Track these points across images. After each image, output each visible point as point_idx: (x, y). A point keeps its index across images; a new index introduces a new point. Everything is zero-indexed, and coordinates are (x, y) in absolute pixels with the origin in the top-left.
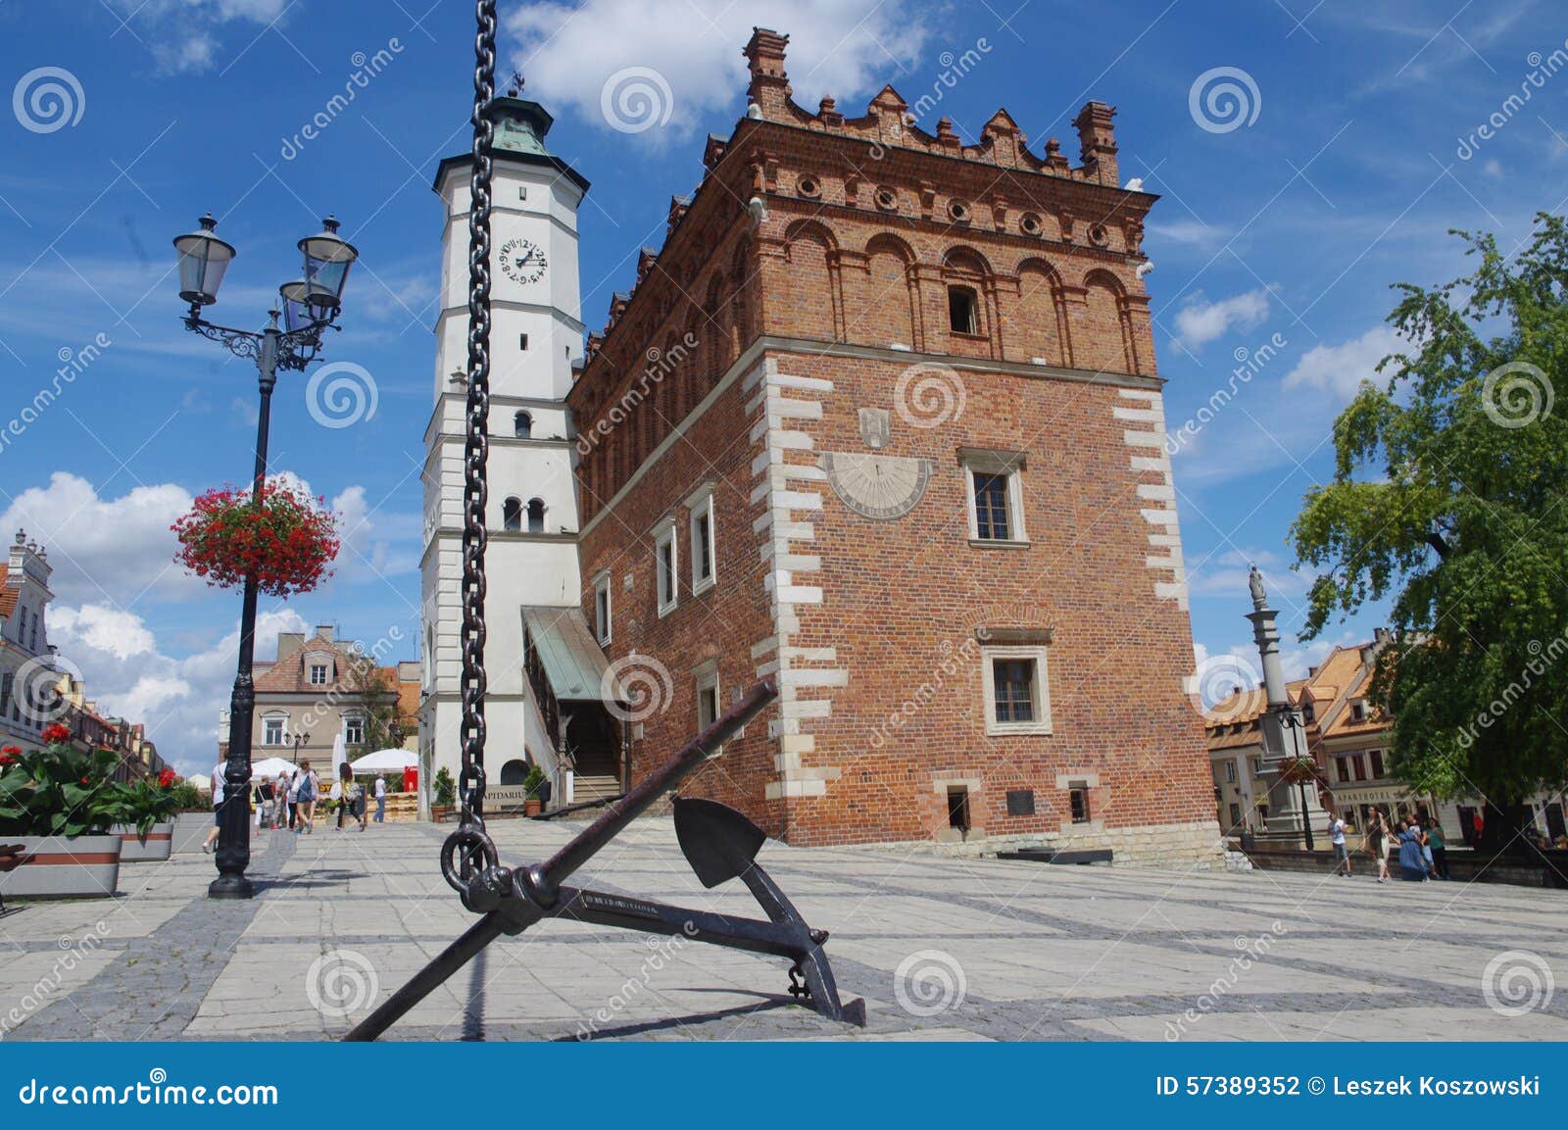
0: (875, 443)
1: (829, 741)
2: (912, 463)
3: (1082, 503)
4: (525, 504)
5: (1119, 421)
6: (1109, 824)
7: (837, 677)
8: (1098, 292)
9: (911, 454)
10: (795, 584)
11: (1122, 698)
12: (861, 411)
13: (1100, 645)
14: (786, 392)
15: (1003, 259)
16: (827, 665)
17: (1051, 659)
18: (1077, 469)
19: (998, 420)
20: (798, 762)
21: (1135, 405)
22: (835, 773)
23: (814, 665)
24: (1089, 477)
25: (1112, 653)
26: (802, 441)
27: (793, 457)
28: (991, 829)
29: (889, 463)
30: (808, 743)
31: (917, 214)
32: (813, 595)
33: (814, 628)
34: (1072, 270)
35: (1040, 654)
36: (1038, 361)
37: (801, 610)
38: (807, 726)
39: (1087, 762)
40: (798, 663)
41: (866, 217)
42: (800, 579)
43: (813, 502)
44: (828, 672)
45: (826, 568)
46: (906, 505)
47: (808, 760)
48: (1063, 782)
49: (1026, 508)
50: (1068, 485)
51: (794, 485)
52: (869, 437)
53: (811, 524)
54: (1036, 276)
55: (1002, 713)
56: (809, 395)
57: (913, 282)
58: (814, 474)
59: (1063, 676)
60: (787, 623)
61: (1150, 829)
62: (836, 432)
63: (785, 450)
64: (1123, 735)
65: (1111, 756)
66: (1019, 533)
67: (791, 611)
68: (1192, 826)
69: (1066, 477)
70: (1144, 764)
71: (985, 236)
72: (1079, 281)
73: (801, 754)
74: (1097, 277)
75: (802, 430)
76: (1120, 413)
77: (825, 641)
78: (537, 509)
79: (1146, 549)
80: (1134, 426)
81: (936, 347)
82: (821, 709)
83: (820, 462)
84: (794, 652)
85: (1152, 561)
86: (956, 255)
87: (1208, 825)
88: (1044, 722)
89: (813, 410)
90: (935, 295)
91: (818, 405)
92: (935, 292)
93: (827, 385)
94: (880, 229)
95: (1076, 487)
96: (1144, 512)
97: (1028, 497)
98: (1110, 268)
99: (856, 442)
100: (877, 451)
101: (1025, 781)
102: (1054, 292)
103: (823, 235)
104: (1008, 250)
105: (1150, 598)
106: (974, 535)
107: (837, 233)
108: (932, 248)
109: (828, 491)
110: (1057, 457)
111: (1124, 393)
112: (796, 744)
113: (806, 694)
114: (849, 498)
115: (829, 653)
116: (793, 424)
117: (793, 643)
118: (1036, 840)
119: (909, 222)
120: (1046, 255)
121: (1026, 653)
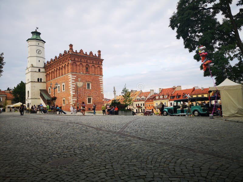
0: (80, 81)
1: (75, 104)
3: (96, 86)
4: (40, 79)
7: (76, 100)
8: (99, 68)
10: (72, 92)
11: (98, 101)
12: (78, 79)
14: (72, 77)
15: (90, 65)
16: (75, 99)
19: (89, 79)
21: (100, 78)
23: (74, 99)
24: (96, 84)
25: (97, 98)
26: (74, 81)
28: (87, 111)
29: (81, 83)
32: (74, 93)
34: (96, 66)
35: (92, 98)
36: (93, 74)
37: (73, 95)
40: (73, 99)
43: (74, 86)
45: (75, 91)
46: (82, 86)
53: (74, 88)
55: (88, 103)
57: (83, 67)
58: (75, 84)
59: (93, 100)
61: (99, 111)
62: (76, 80)
66: (90, 88)
69: (94, 84)
70: (99, 106)
71: (89, 63)
74: (99, 66)
77: (75, 97)
78: (41, 79)
79: (101, 89)
80: (100, 79)
81: (84, 73)
82: (75, 102)
86: (87, 65)
88: (92, 103)
89: (75, 78)
92: (84, 68)
93: (76, 76)
94: (80, 63)
96: (100, 86)
97: (91, 85)
99: (78, 81)
101: (90, 107)
102: (95, 68)
103: (75, 63)
105: (100, 93)
106: (87, 88)
107: (77, 63)
108: (84, 64)
113: (73, 101)
114: (77, 86)
115: (75, 98)
117: (72, 97)
118: (90, 112)
119: (83, 62)
120: (94, 65)
121: (90, 98)
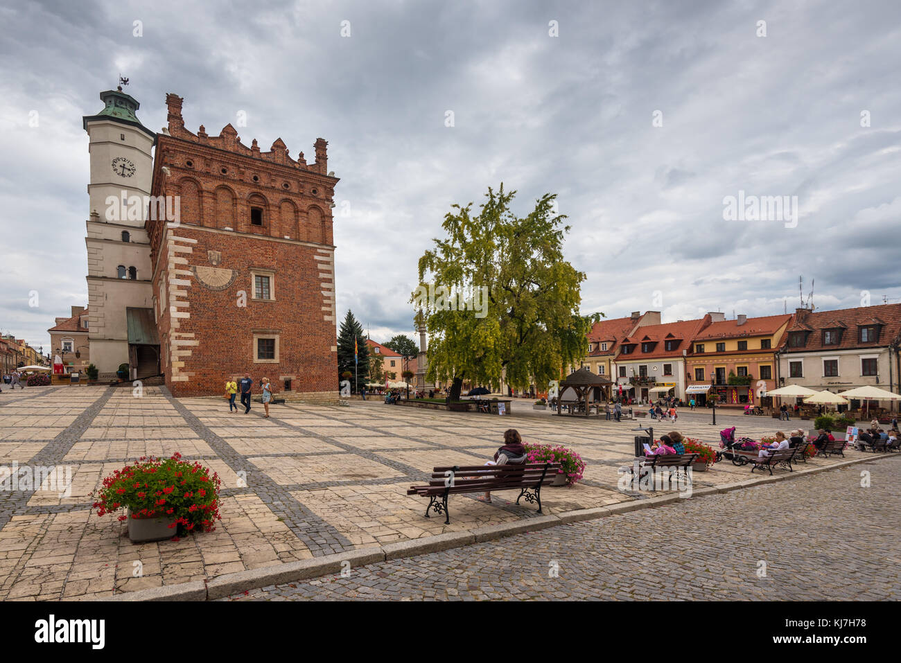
0: (214, 263)
1: (189, 364)
2: (230, 271)
3: (298, 288)
5: (316, 260)
6: (298, 391)
7: (195, 343)
8: (314, 213)
9: (229, 268)
10: (178, 311)
11: (307, 352)
12: (209, 252)
13: (300, 335)
14: (177, 243)
15: (273, 198)
16: (191, 339)
17: (281, 339)
18: (297, 276)
19: (267, 257)
20: (178, 370)
21: (323, 255)
22: (193, 374)
23: (185, 339)
24: (302, 279)
25: (304, 338)
26: (184, 261)
27: (178, 266)
29: (220, 271)
30: (182, 364)
31: (237, 178)
32: (187, 315)
33: (184, 326)
34: (303, 204)
35: (277, 338)
36: (286, 237)
37: (180, 320)
38: (181, 359)
39: (292, 372)
40: (179, 338)
41: (215, 177)
42: (180, 310)
43: (188, 283)
44: (191, 341)
45: (191, 306)
46: (226, 285)
47: (181, 370)
48: (282, 378)
49: (275, 289)
50: (293, 282)
51: (179, 277)
52: (212, 261)
53: (186, 291)
54: (287, 204)
55: (261, 356)
56: (188, 245)
57: (235, 205)
58: (189, 273)
59: (285, 344)
60: (175, 324)
61: (313, 393)
62: (198, 259)
63: (176, 264)
64: (307, 364)
65: (301, 370)
66: (272, 297)
67: (176, 320)
68: (329, 392)
69: (293, 279)
70: (313, 373)
71: (267, 189)
72: (305, 209)
73: (179, 368)
74: (314, 207)
75: (183, 257)
76: (316, 257)
77: (191, 331)
79: (322, 304)
80: (321, 262)
81: (242, 230)
82: (188, 353)
83: (191, 269)
84: (177, 334)
85: (324, 309)
86: (255, 195)
87: (335, 392)
88: (276, 360)
89: (189, 250)
90: (243, 210)
91: (190, 248)
92: (242, 207)
93: (195, 241)
94: (221, 183)
95: (296, 282)
96: (322, 292)
97: (278, 284)
98: (319, 205)
99: (208, 263)
100: (215, 266)
102: (295, 212)
103: (197, 183)
104: (276, 195)
105: (322, 320)
106: (254, 297)
107: (202, 183)
108: (243, 192)
109: (194, 280)
110: (290, 272)
111: (319, 251)
112: (177, 365)
113: (181, 348)
114: (202, 282)
115: (192, 335)
116: (178, 255)
117: (177, 330)
119: (234, 181)
120: (291, 197)
121: (271, 337)
